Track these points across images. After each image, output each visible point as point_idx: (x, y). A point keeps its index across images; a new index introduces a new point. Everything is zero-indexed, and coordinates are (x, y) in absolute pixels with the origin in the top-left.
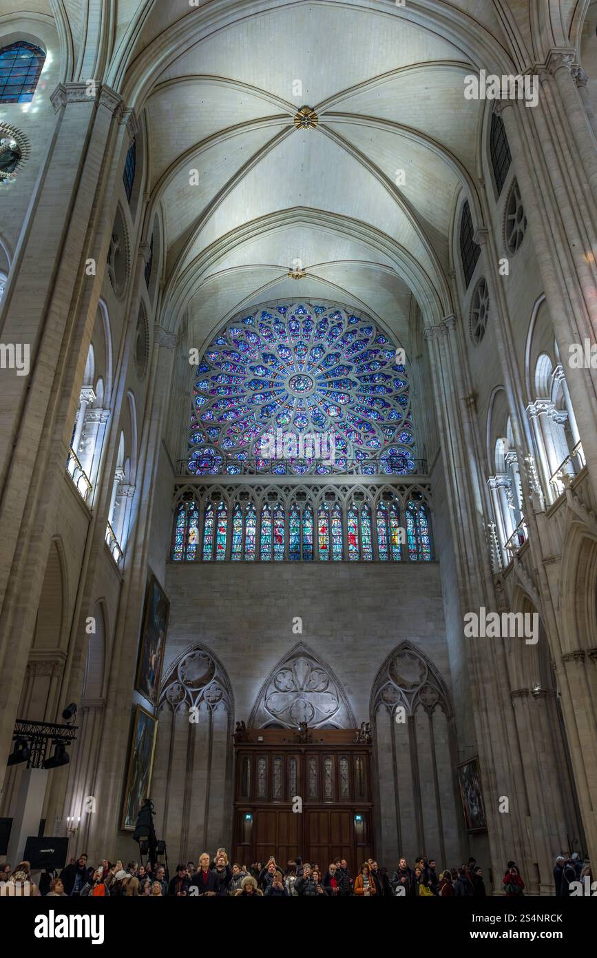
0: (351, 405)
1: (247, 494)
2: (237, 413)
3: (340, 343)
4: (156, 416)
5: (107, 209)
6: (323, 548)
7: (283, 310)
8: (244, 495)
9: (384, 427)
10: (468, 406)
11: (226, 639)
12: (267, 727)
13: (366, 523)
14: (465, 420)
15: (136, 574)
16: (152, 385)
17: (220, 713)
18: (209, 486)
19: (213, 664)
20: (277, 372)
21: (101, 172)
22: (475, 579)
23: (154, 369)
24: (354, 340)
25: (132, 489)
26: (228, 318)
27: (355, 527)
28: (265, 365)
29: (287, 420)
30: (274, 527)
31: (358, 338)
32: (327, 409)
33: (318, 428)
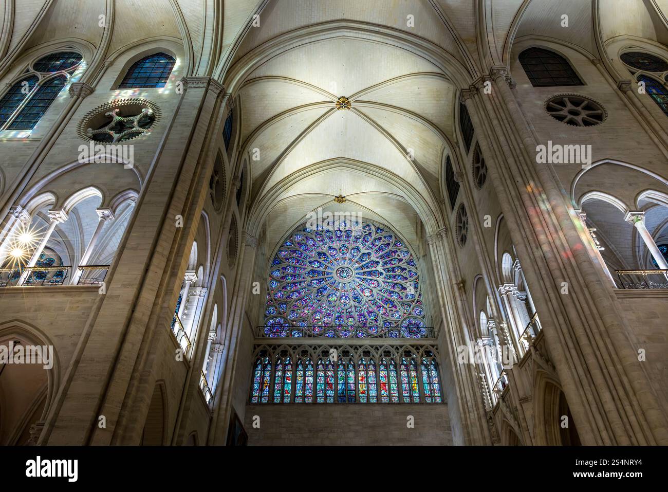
0: (379, 289)
1: (307, 352)
2: (299, 293)
3: (371, 246)
4: (241, 294)
5: (210, 154)
6: (363, 393)
8: (305, 353)
9: (403, 304)
10: (459, 289)
13: (393, 374)
14: (458, 299)
15: (222, 412)
16: (240, 272)
18: (279, 346)
20: (328, 265)
21: (208, 130)
22: (473, 416)
23: (241, 261)
24: (380, 244)
25: (222, 347)
26: (294, 228)
27: (385, 377)
28: (320, 260)
29: (335, 298)
30: (326, 377)
31: (382, 243)
32: (362, 291)
33: (357, 305)
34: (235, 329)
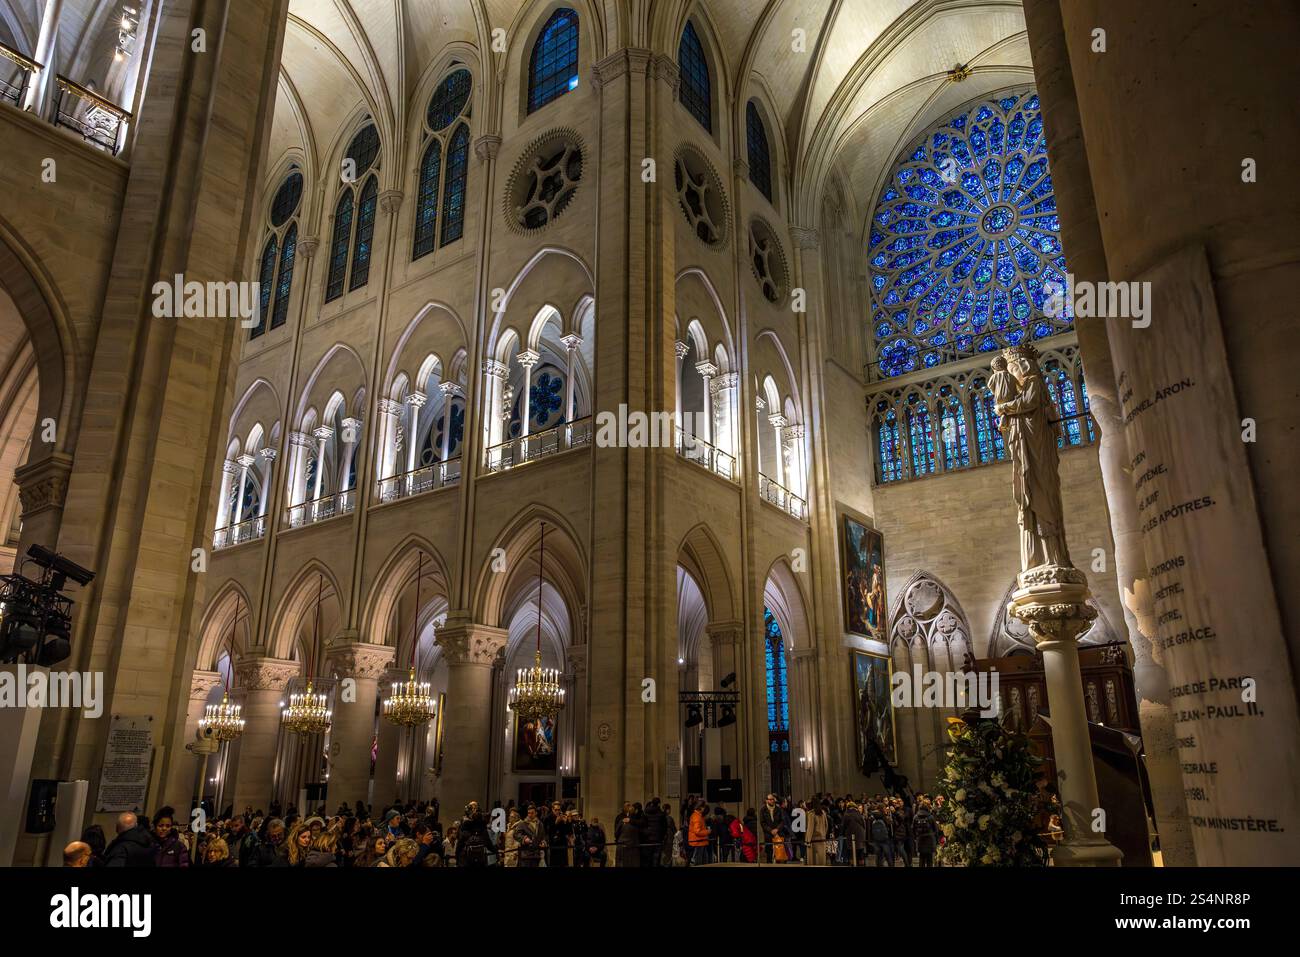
1: (950, 386)
2: (924, 285)
8: (947, 389)
11: (950, 563)
12: (1011, 653)
15: (823, 518)
17: (957, 643)
18: (903, 389)
19: (941, 592)
20: (965, 213)
25: (801, 428)
26: (889, 165)
28: (950, 209)
29: (987, 275)
32: (1037, 244)
33: (1029, 275)
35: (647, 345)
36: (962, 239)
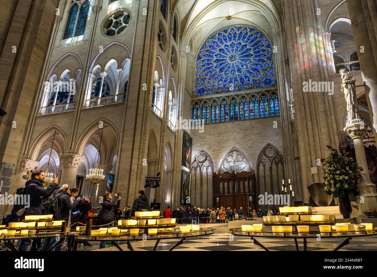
0: (251, 63)
1: (215, 100)
2: (211, 72)
3: (247, 40)
4: (182, 81)
6: (242, 115)
7: (226, 31)
8: (214, 101)
9: (263, 70)
10: (286, 63)
11: (210, 148)
12: (224, 173)
13: (256, 105)
14: (285, 69)
15: (179, 132)
16: (180, 71)
17: (210, 170)
18: (203, 100)
19: (207, 156)
20: (224, 55)
23: (180, 65)
24: (252, 38)
25: (176, 107)
27: (253, 107)
28: (220, 53)
29: (229, 72)
30: (225, 110)
31: (253, 37)
32: (242, 66)
33: (239, 74)
34: (181, 98)
35: (147, 75)
36: (223, 62)
